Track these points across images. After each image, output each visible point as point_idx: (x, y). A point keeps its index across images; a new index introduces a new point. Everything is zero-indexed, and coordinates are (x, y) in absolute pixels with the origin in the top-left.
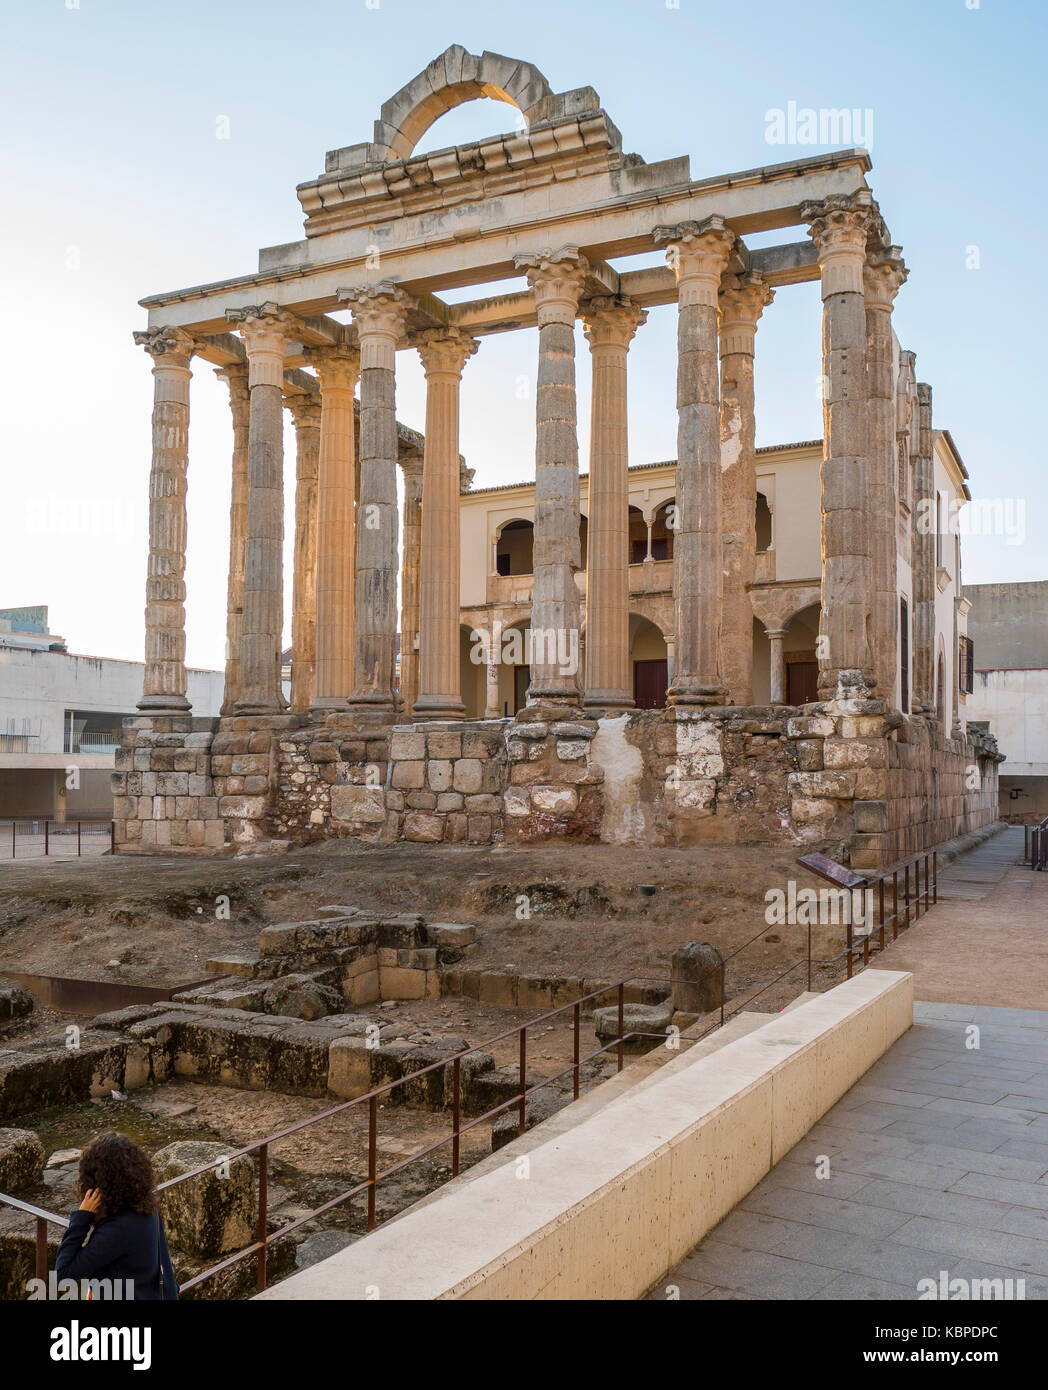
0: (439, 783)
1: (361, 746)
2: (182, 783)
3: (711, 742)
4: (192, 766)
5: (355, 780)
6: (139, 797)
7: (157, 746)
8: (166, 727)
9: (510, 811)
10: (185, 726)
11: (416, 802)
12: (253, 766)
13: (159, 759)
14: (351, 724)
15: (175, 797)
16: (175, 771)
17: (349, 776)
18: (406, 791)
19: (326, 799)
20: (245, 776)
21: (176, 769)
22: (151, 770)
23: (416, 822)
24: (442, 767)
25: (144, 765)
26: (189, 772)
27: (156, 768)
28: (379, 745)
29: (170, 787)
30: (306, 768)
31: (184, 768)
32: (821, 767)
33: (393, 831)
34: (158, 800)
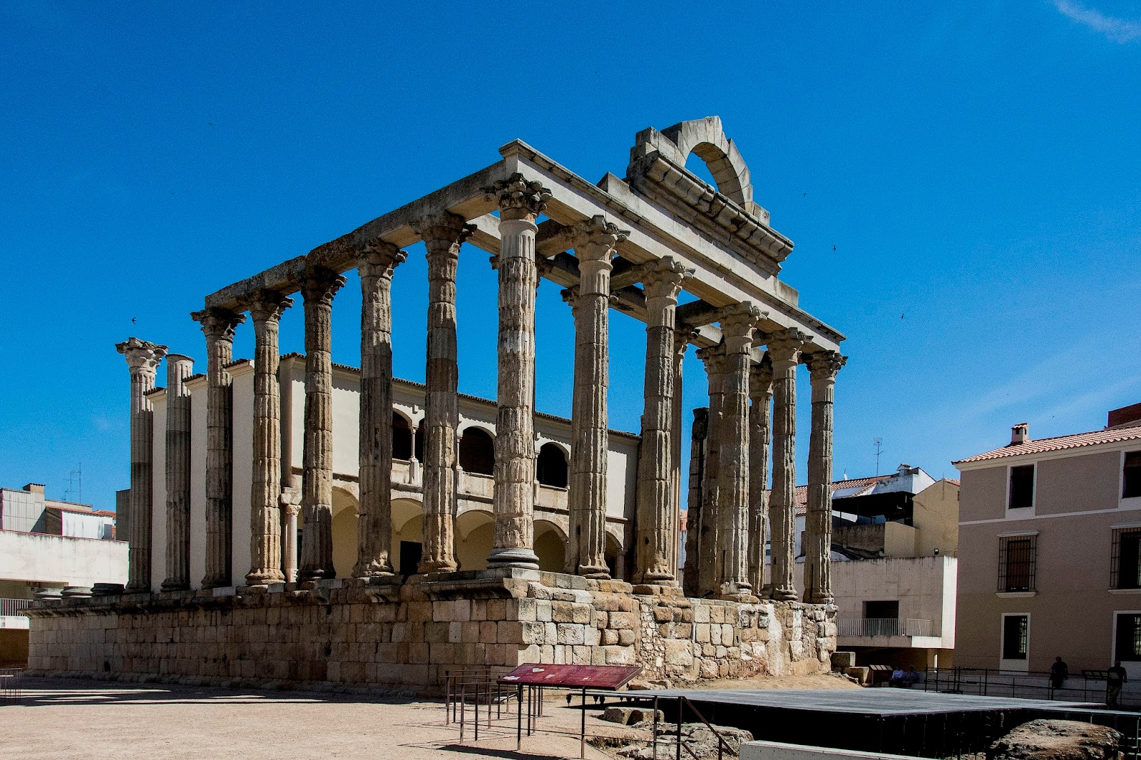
0: (717, 640)
1: (679, 610)
2: (579, 634)
3: (800, 622)
4: (587, 620)
5: (677, 636)
6: (540, 645)
7: (554, 599)
8: (551, 582)
9: (743, 658)
10: (566, 583)
11: (706, 652)
12: (625, 622)
13: (560, 611)
14: (670, 594)
15: (572, 646)
16: (573, 623)
17: (673, 632)
18: (702, 644)
19: (663, 649)
20: (618, 630)
21: (575, 621)
22: (553, 621)
23: (707, 665)
24: (716, 627)
25: (546, 616)
26: (584, 624)
27: (557, 620)
28: (688, 610)
29: (570, 639)
30: (652, 625)
31: (581, 621)
32: (825, 636)
33: (697, 671)
34: (559, 648)
